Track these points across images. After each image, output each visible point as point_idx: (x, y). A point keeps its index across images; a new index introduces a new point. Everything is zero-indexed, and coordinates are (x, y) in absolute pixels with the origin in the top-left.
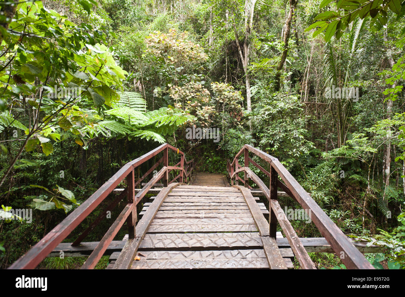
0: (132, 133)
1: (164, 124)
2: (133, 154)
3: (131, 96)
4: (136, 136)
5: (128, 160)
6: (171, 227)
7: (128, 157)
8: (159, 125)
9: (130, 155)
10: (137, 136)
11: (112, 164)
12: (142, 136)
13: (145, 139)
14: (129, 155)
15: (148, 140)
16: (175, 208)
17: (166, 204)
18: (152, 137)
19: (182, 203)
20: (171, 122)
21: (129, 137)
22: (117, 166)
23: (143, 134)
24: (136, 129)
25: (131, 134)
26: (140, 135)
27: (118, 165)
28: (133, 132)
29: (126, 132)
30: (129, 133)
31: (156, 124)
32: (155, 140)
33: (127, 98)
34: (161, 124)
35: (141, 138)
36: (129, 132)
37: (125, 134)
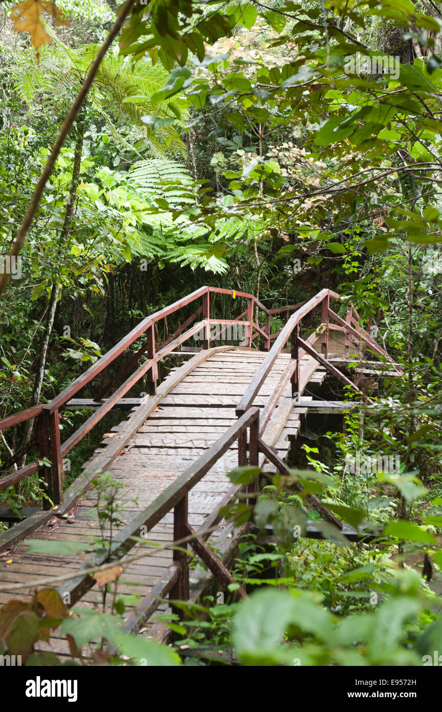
0: (165, 254)
1: (224, 237)
2: (169, 294)
3: (166, 172)
4: (171, 261)
5: (158, 305)
6: (196, 390)
7: (159, 300)
8: (217, 239)
9: (163, 295)
10: (175, 261)
11: (130, 312)
12: (184, 260)
13: (188, 266)
14: (161, 295)
15: (193, 269)
16: (209, 374)
17: (199, 369)
18: (201, 263)
19: (220, 369)
20: (237, 233)
21: (159, 263)
22: (140, 315)
23: (185, 256)
24: (173, 247)
25: (164, 256)
26: (179, 259)
27: (142, 314)
28: (168, 253)
29: (155, 253)
30: (159, 255)
31: (211, 236)
32: (207, 269)
33: (157, 176)
34: (220, 236)
35: (182, 266)
36: (161, 253)
37: (152, 257)
